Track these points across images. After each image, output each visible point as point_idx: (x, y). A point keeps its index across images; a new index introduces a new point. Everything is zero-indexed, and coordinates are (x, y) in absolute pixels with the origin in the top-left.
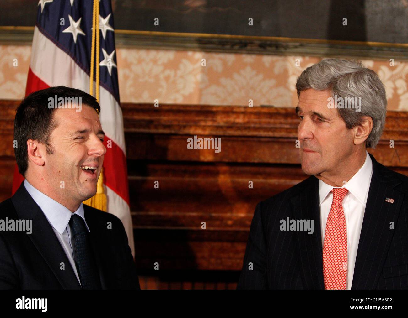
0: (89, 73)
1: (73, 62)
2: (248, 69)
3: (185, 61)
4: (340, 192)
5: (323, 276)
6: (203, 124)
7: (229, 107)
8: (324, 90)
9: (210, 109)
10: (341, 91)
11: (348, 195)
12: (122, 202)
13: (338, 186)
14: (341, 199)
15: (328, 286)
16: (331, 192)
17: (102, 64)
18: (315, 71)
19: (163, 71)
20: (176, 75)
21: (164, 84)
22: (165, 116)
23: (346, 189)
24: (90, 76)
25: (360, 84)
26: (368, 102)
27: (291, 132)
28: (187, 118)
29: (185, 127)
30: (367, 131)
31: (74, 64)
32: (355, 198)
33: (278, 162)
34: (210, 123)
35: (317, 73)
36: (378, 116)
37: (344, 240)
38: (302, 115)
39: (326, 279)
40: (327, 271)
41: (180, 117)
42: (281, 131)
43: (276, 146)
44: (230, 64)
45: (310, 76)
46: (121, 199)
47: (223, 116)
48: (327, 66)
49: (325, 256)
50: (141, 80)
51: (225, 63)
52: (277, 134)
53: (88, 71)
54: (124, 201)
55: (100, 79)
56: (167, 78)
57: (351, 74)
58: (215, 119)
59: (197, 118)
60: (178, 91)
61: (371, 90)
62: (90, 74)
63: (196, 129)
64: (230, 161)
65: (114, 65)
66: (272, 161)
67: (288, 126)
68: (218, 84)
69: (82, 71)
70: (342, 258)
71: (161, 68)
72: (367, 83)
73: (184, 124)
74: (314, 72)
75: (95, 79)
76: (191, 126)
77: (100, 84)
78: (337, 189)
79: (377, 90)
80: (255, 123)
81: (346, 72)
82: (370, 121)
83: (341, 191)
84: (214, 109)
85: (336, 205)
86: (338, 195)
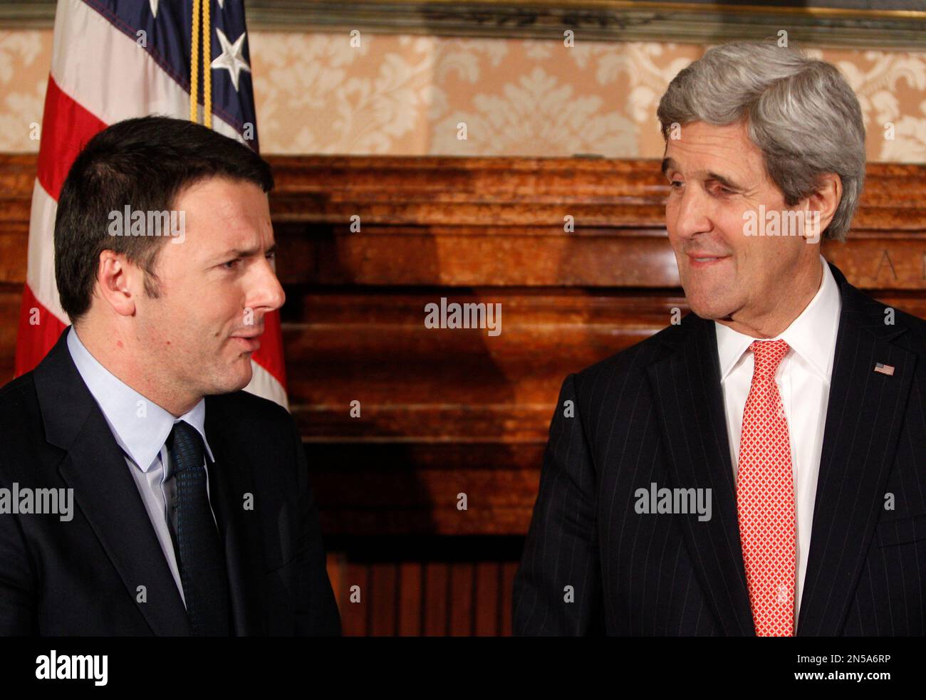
0: (187, 87)
1: (151, 60)
2: (538, 74)
3: (393, 59)
4: (772, 351)
5: (741, 543)
6: (444, 199)
7: (503, 159)
8: (730, 124)
9: (459, 166)
10: (770, 124)
11: (788, 356)
12: (271, 382)
13: (765, 337)
14: (772, 370)
15: (754, 566)
16: (748, 351)
17: (217, 64)
18: (704, 79)
19: (344, 82)
20: (373, 90)
21: (346, 110)
22: (355, 184)
23: (784, 344)
24: (189, 93)
25: (809, 103)
26: (831, 141)
27: (646, 215)
28: (408, 187)
29: (404, 207)
30: (829, 205)
31: (154, 66)
32: (803, 363)
33: (619, 283)
34: (460, 198)
35: (709, 83)
36: (852, 169)
37: (786, 468)
38: (678, 180)
39: (748, 551)
40: (749, 532)
41: (391, 186)
42: (624, 214)
43: (614, 248)
44: (496, 62)
45: (695, 93)
46: (267, 374)
47: (489, 181)
48: (731, 67)
49: (743, 504)
50: (294, 103)
51: (484, 62)
52: (616, 221)
53: (184, 82)
54: (273, 380)
55: (213, 100)
56: (353, 99)
57: (786, 79)
58: (471, 188)
59: (430, 188)
60: (378, 128)
61: (834, 114)
62: (190, 88)
63: (430, 212)
64: (510, 283)
65: (244, 66)
66: (604, 281)
67: (640, 202)
68: (471, 110)
69: (172, 82)
70: (783, 502)
71: (339, 75)
72: (824, 97)
73: (403, 200)
74: (704, 82)
75: (201, 101)
76: (418, 206)
77: (213, 111)
78: (764, 342)
79: (846, 109)
80: (564, 195)
81: (775, 76)
82: (835, 183)
83: (773, 348)
84: (469, 166)
85: (763, 379)
86: (766, 357)
